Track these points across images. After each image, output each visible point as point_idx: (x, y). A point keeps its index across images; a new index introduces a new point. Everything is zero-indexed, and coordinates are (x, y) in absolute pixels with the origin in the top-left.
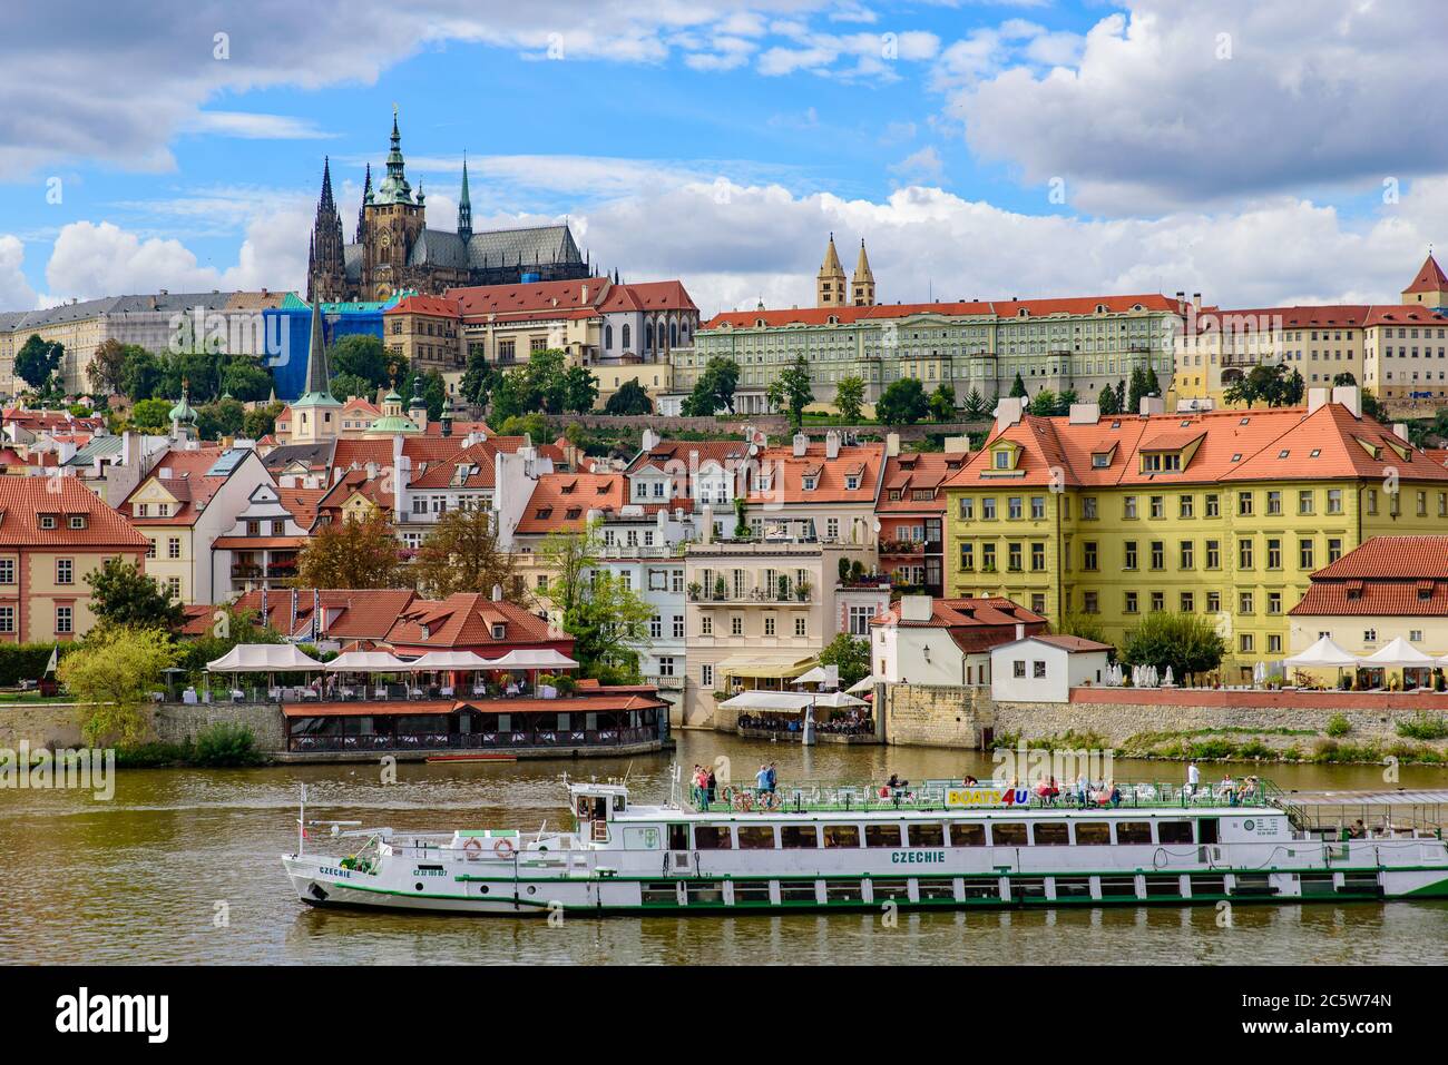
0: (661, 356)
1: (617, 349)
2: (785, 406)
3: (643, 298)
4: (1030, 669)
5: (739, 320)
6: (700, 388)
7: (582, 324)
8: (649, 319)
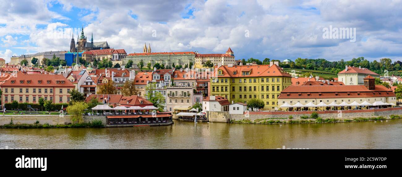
0: (121, 60)
1: (115, 59)
2: (140, 67)
3: (119, 52)
4: (236, 109)
5: (133, 55)
6: (128, 64)
7: (110, 55)
8: (119, 54)
